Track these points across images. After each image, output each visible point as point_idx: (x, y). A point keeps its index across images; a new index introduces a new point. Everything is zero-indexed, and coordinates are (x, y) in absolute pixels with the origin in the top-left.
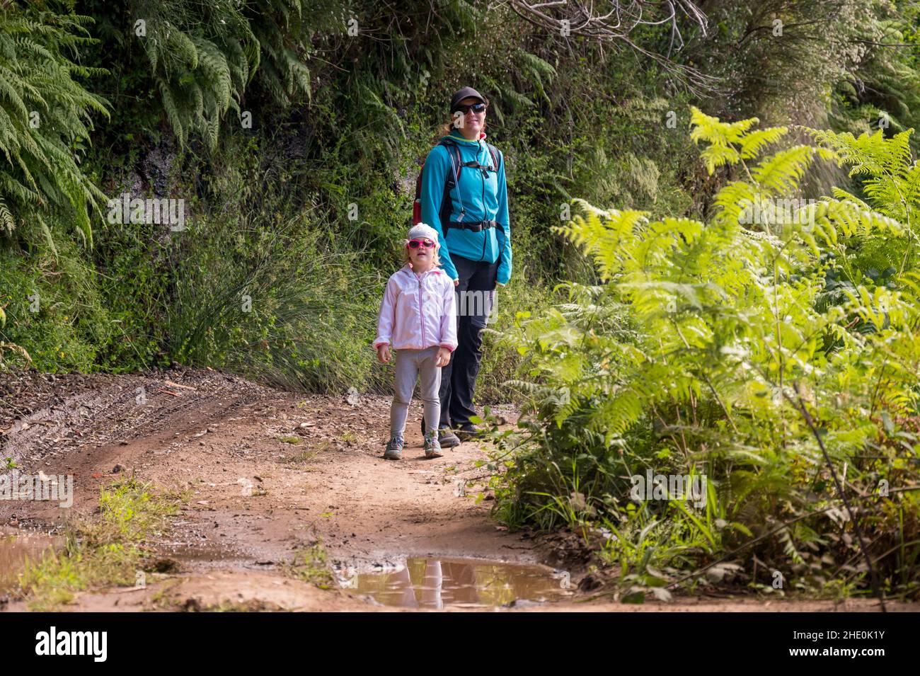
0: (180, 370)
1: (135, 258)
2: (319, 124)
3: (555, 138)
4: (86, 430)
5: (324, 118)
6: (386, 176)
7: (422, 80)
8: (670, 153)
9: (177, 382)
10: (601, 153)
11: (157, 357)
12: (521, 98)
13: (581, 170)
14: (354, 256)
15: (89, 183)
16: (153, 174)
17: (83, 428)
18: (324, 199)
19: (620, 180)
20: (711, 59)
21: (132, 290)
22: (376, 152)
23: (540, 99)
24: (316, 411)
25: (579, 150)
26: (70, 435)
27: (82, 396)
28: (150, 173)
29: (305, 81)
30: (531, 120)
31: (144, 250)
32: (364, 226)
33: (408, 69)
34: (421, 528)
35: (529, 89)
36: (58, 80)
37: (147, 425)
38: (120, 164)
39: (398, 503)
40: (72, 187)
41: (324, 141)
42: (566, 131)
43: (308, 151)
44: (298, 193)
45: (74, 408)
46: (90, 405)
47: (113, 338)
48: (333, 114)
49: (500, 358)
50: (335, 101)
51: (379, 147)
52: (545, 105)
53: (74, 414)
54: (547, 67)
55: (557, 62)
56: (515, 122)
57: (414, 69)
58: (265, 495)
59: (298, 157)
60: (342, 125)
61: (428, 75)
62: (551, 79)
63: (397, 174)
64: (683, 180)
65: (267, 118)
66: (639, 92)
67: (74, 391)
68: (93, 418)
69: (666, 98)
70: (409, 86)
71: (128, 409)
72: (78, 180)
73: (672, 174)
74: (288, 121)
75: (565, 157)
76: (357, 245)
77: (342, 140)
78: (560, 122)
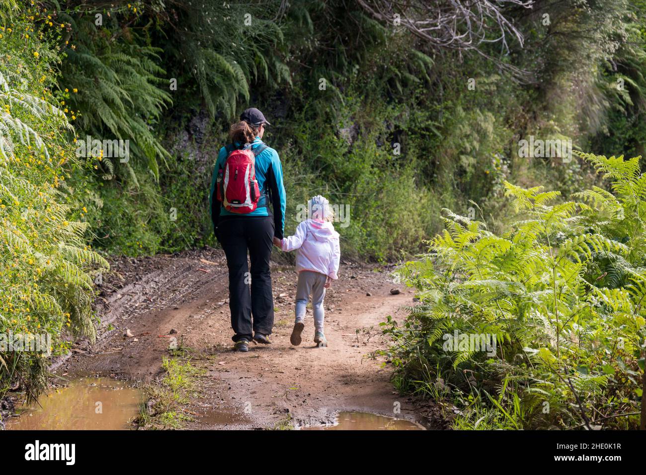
0: (210, 250)
1: (184, 182)
2: (293, 97)
3: (432, 100)
4: (154, 297)
5: (296, 93)
6: (332, 127)
7: (354, 70)
8: (500, 107)
9: (207, 260)
10: (460, 109)
11: (197, 240)
12: (412, 77)
13: (447, 119)
14: (312, 176)
15: (158, 144)
16: (195, 131)
17: (152, 296)
18: (295, 142)
19: (470, 125)
20: (526, 51)
21: (182, 201)
22: (326, 113)
23: (424, 78)
24: (288, 284)
25: (447, 108)
26: (145, 301)
27: (153, 274)
28: (193, 130)
29: (287, 75)
30: (418, 91)
31: (189, 176)
32: (318, 158)
33: (346, 64)
34: (348, 389)
35: (417, 72)
36: (140, 86)
37: (190, 293)
38: (176, 126)
39: (335, 364)
40: (148, 146)
41: (296, 107)
42: (439, 96)
43: (286, 113)
44: (280, 138)
45: (147, 282)
46: (157, 280)
47: (171, 230)
48: (301, 92)
49: (398, 234)
50: (302, 84)
51: (328, 110)
52: (426, 82)
53: (147, 287)
54: (428, 59)
55: (434, 56)
56: (409, 92)
57: (350, 63)
58: (258, 357)
59: (280, 117)
60: (306, 98)
61: (357, 67)
62: (430, 66)
63: (338, 125)
64: (508, 123)
65: (262, 94)
66: (483, 73)
67: (148, 271)
68: (158, 289)
69: (499, 75)
70: (347, 74)
71: (179, 282)
72: (151, 142)
73: (501, 119)
74: (275, 96)
75: (438, 112)
76: (314, 168)
77: (306, 107)
78: (435, 90)
